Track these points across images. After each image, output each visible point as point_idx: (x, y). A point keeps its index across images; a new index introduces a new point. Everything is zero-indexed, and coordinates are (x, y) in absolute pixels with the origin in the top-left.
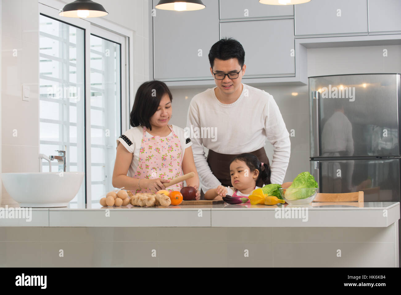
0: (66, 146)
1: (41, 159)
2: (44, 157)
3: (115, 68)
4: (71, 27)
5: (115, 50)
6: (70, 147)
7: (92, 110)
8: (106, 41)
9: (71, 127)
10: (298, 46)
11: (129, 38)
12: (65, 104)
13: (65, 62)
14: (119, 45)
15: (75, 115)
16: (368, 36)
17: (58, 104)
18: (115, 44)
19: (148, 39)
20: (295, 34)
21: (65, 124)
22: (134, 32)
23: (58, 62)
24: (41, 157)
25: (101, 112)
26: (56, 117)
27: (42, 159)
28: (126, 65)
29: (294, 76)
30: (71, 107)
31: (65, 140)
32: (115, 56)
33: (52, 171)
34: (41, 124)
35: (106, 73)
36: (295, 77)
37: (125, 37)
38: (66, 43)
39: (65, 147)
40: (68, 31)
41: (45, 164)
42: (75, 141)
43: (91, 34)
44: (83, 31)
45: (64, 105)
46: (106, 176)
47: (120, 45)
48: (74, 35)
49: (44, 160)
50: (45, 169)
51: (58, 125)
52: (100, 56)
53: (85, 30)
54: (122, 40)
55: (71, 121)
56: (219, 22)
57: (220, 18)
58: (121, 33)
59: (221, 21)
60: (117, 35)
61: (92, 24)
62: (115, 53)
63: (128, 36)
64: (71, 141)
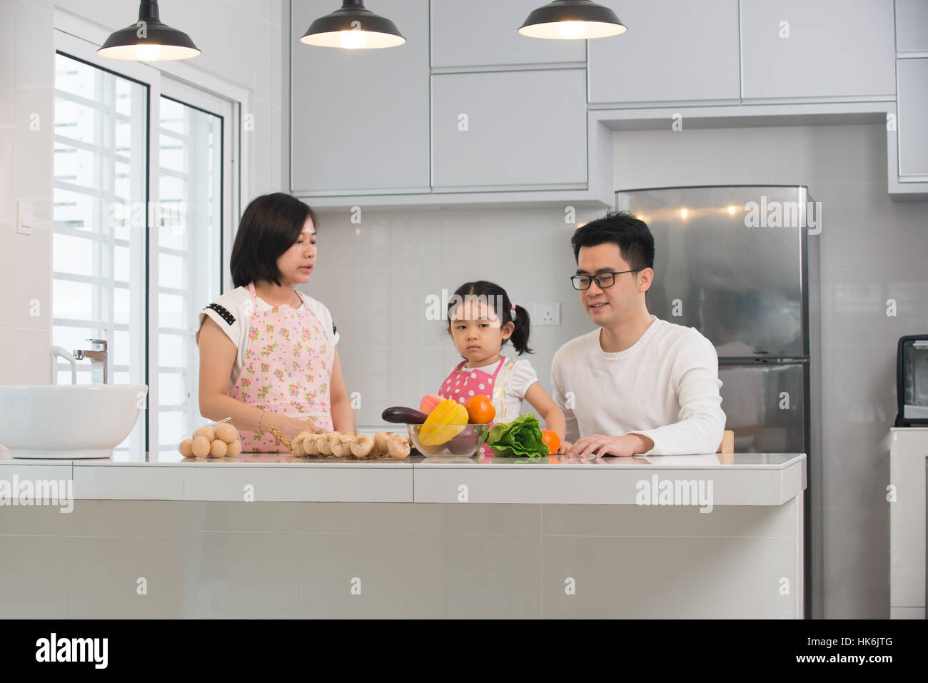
0: (106, 330)
1: (54, 358)
2: (62, 353)
3: (210, 168)
4: (119, 80)
5: (211, 130)
6: (116, 332)
7: (161, 256)
8: (192, 110)
10: (594, 126)
11: (240, 104)
13: (107, 153)
14: (219, 120)
15: (126, 264)
16: (741, 107)
17: (91, 241)
18: (211, 116)
19: (280, 106)
20: (589, 101)
21: (105, 284)
22: (251, 92)
23: (91, 154)
24: (56, 353)
25: (181, 259)
26: (88, 270)
27: (56, 356)
28: (233, 161)
29: (585, 188)
30: (118, 249)
31: (105, 319)
32: (211, 141)
33: (79, 382)
34: (57, 284)
35: (192, 178)
36: (587, 189)
37: (232, 102)
38: (108, 114)
39: (103, 332)
40: (114, 88)
41: (62, 367)
42: (126, 321)
43: (162, 96)
44: (146, 88)
45: (103, 244)
46: (189, 395)
47: (222, 118)
48: (127, 97)
49: (61, 360)
50: (64, 379)
51: (89, 286)
52: (180, 143)
53: (148, 86)
54: (224, 110)
55: (118, 278)
56: (430, 74)
57: (432, 66)
58: (223, 94)
59: (433, 72)
60: (214, 98)
61: (164, 74)
62: (211, 135)
63: (239, 101)
64: (117, 320)
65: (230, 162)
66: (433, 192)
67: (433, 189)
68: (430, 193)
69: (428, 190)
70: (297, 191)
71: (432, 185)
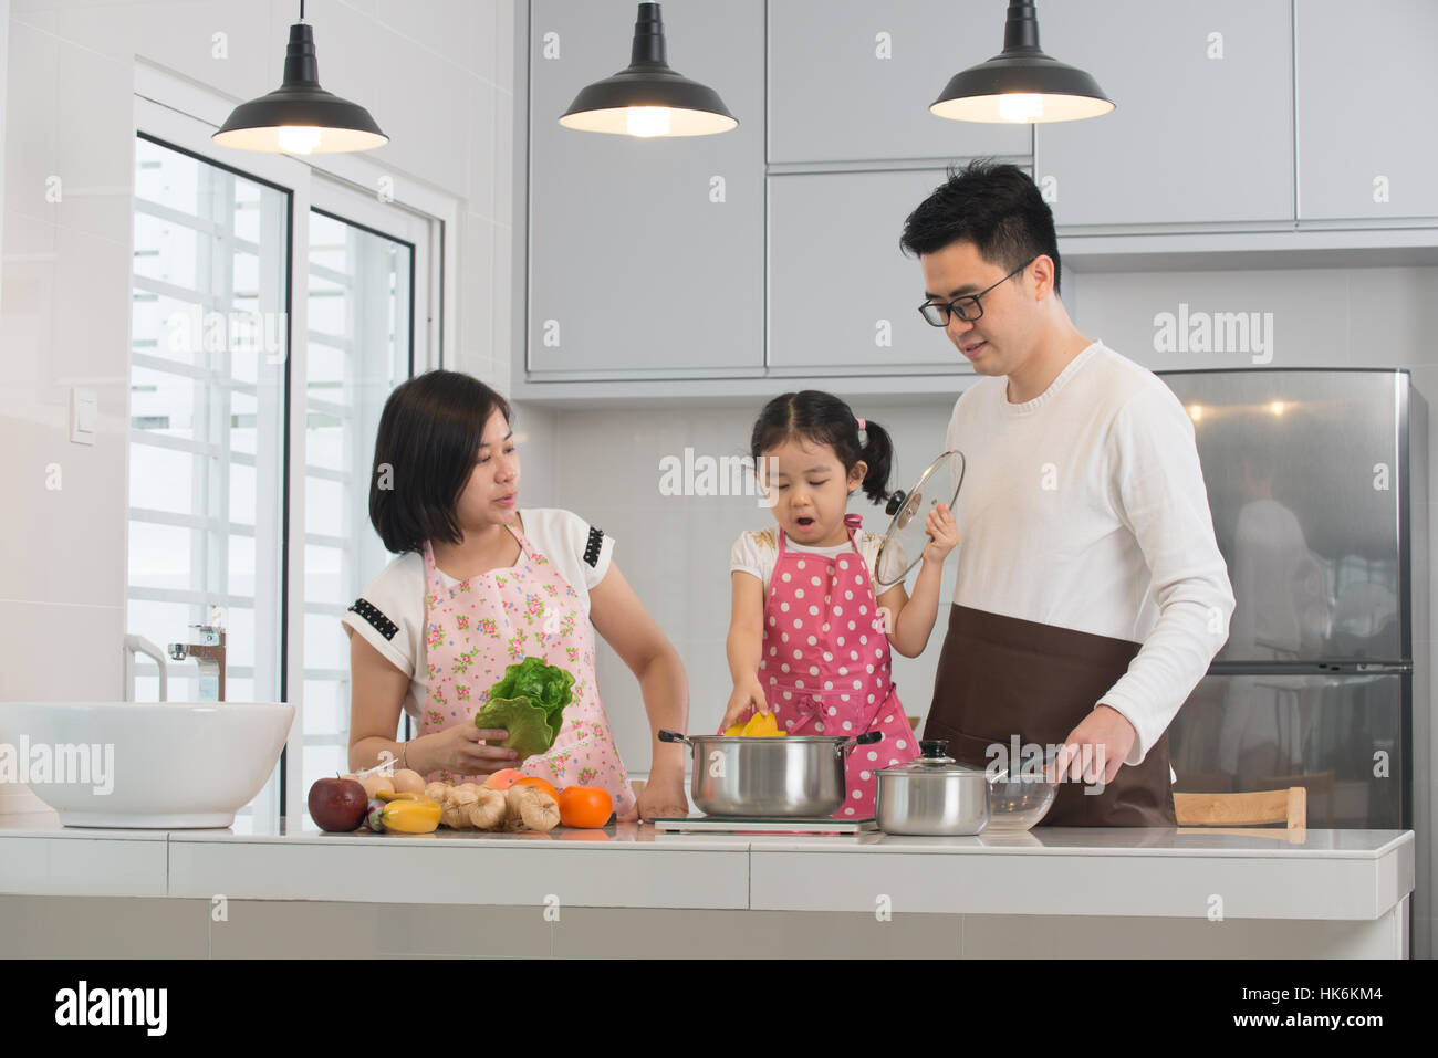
0: (215, 604)
1: (129, 653)
2: (142, 646)
3: (392, 329)
4: (240, 182)
5: (393, 268)
6: (232, 611)
7: (309, 481)
8: (363, 233)
9: (234, 540)
11: (443, 223)
12: (215, 458)
13: (218, 305)
14: (406, 251)
15: (250, 494)
16: (1296, 234)
17: (191, 454)
18: (394, 244)
19: (510, 228)
21: (213, 530)
22: (462, 201)
24: (132, 646)
25: (339, 485)
26: (183, 504)
27: (133, 652)
28: (430, 320)
30: (234, 467)
31: (213, 587)
32: (394, 285)
33: (171, 698)
34: (135, 529)
35: (360, 349)
37: (429, 220)
38: (221, 239)
39: (210, 610)
40: (231, 192)
41: (143, 671)
42: (249, 591)
43: (314, 209)
44: (285, 196)
45: (212, 461)
47: (412, 247)
48: (253, 212)
49: (140, 658)
50: (145, 690)
51: (187, 532)
52: (338, 286)
53: (290, 193)
54: (416, 232)
55: (235, 518)
56: (766, 174)
57: (769, 161)
58: (416, 206)
59: (772, 170)
60: (402, 213)
61: (317, 172)
62: (393, 276)
63: (442, 218)
64: (233, 590)
65: (426, 321)
66: (770, 375)
67: (771, 370)
68: (764, 378)
69: (761, 373)
70: (537, 372)
71: (768, 364)
